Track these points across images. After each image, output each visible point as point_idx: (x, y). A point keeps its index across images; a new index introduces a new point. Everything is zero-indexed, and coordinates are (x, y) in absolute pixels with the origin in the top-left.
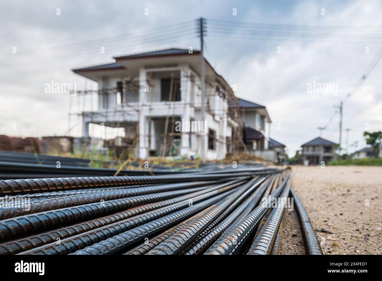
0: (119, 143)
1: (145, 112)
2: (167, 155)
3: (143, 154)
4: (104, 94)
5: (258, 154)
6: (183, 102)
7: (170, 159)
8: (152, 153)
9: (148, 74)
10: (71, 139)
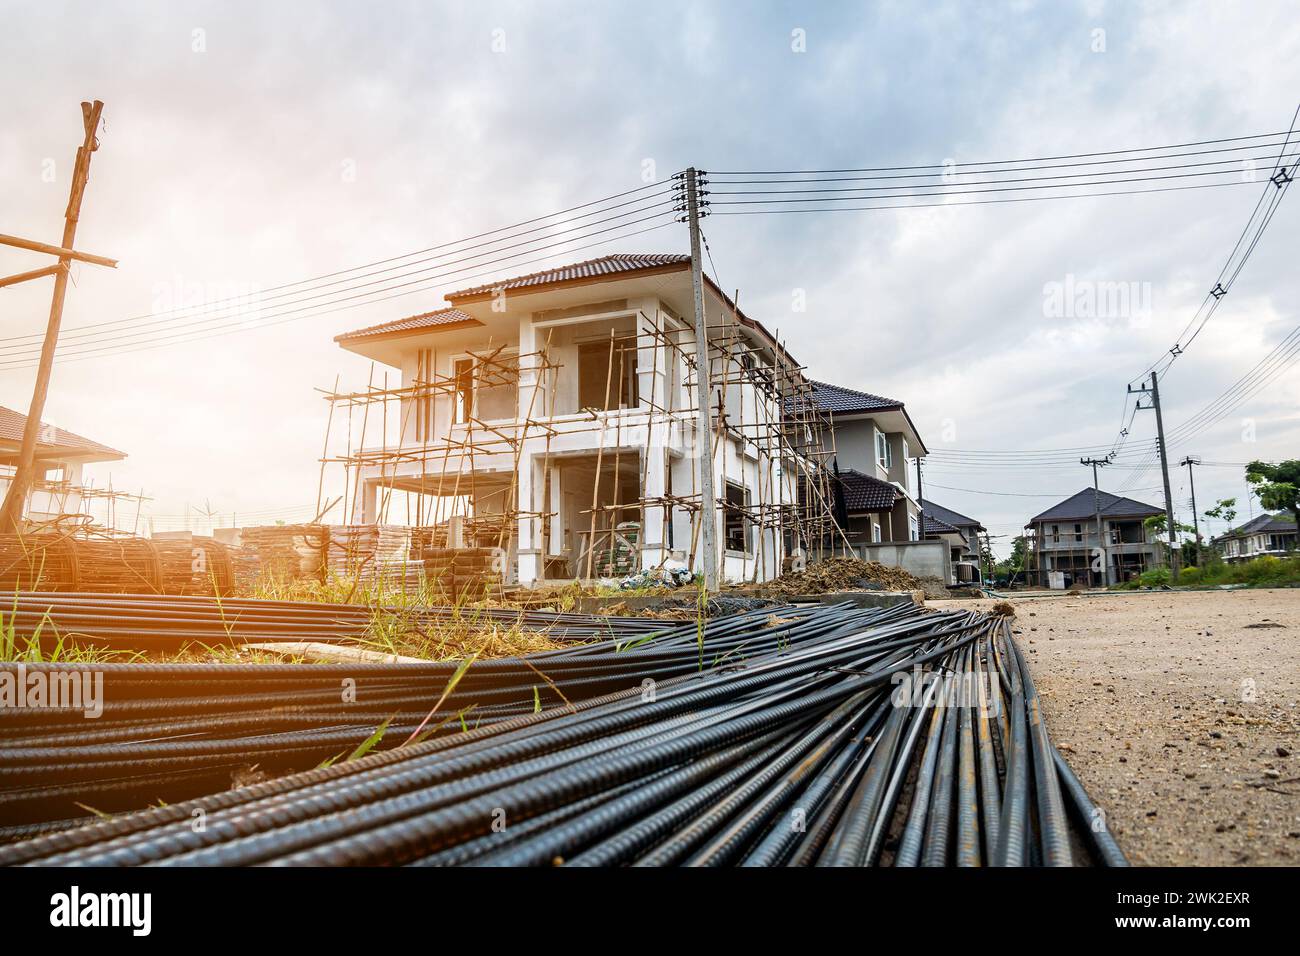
0: (459, 543)
1: (535, 445)
2: (599, 572)
3: (528, 572)
4: (421, 398)
5: (887, 557)
6: (644, 407)
7: (608, 585)
8: (555, 568)
9: (543, 333)
10: (324, 534)
